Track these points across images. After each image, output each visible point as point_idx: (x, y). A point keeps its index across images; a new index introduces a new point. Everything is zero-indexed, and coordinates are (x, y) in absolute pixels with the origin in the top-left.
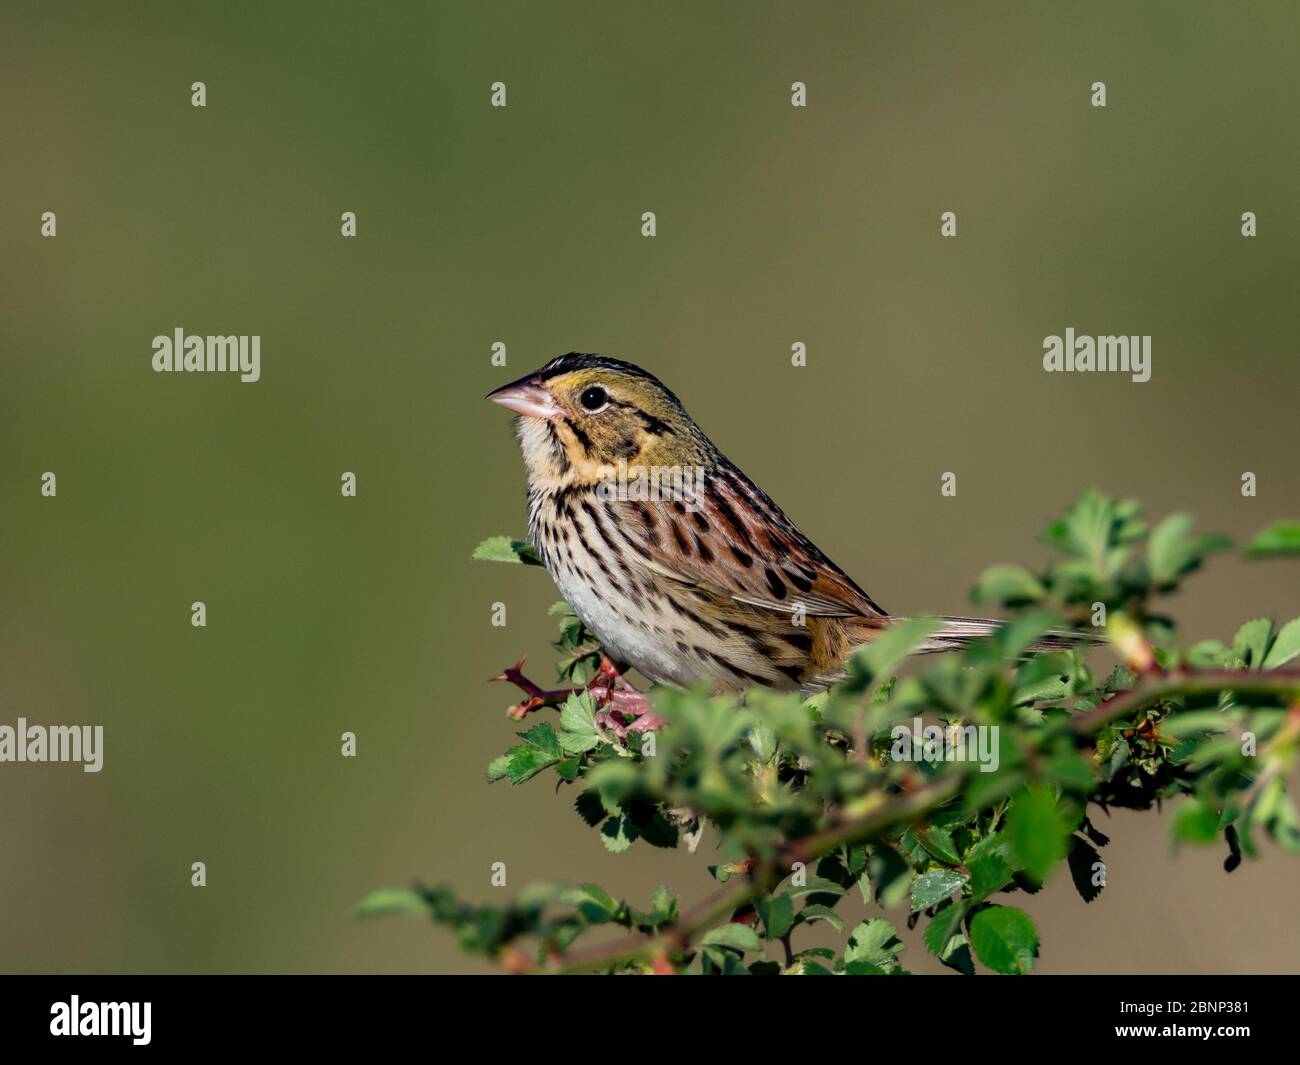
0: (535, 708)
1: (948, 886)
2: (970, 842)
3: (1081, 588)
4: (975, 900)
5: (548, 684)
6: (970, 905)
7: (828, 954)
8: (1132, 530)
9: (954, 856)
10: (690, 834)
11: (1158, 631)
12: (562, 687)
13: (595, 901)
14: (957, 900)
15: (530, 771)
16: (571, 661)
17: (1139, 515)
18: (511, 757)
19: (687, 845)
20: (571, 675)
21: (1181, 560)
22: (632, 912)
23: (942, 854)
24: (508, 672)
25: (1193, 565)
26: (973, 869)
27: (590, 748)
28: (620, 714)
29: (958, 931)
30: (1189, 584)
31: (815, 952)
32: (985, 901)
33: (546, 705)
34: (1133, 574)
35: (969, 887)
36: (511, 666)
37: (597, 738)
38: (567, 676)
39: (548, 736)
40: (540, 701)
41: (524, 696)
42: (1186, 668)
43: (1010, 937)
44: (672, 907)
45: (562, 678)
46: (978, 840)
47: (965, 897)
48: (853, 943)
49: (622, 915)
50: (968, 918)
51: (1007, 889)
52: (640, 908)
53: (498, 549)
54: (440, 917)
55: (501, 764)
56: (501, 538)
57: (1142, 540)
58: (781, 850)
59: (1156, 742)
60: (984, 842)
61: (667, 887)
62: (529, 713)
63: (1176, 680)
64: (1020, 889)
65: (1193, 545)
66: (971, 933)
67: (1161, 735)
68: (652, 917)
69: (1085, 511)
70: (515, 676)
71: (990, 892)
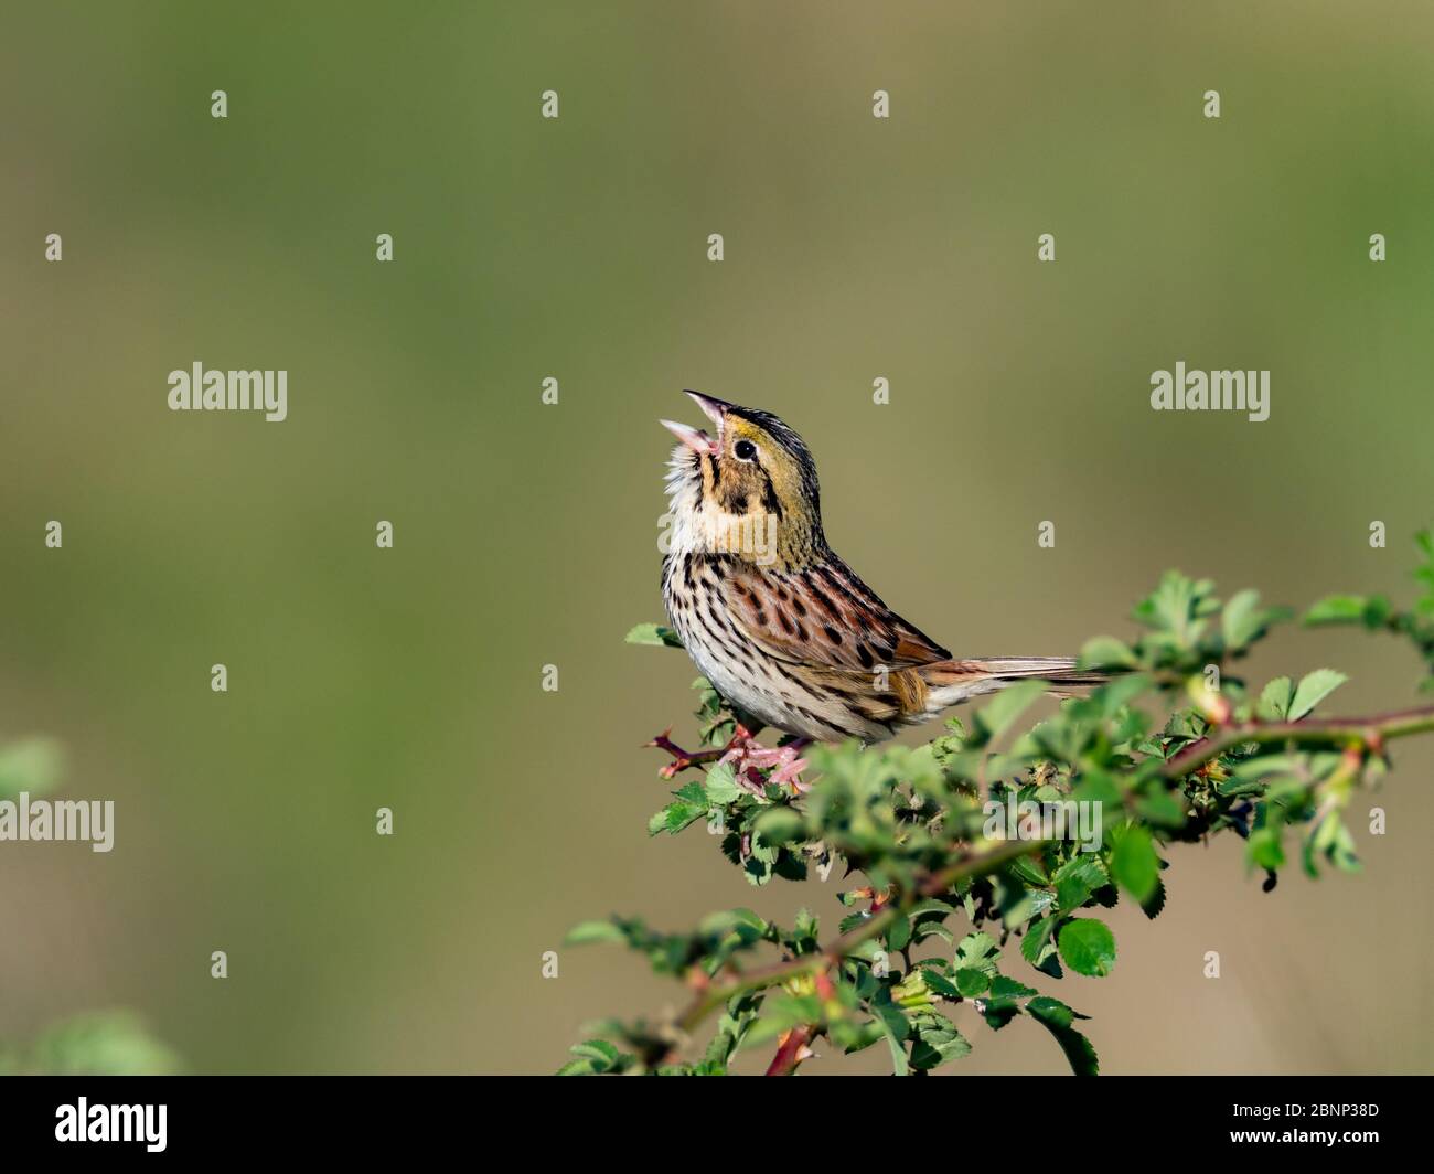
0: (682, 769)
1: (1039, 903)
2: (1056, 866)
3: (1166, 655)
4: (1062, 914)
5: (692, 748)
6: (1058, 919)
7: (942, 963)
8: (1208, 605)
9: (1043, 878)
10: (822, 866)
11: (1232, 690)
12: (705, 749)
13: (748, 923)
14: (1045, 915)
15: (685, 821)
16: (711, 727)
17: (1213, 594)
18: (668, 812)
19: (820, 875)
20: (711, 739)
21: (1251, 630)
22: (779, 931)
23: (1034, 877)
24: (657, 739)
25: (1261, 634)
26: (1060, 889)
27: (733, 800)
28: (755, 768)
29: (1049, 942)
30: (1259, 649)
31: (931, 961)
32: (1070, 915)
33: (692, 765)
34: (1209, 642)
35: (1057, 904)
36: (660, 734)
37: (739, 792)
38: (708, 740)
39: (698, 792)
40: (686, 762)
41: (672, 758)
42: (1256, 720)
43: (1092, 945)
44: (812, 927)
45: (704, 742)
46: (1062, 865)
47: (1052, 913)
48: (961, 953)
49: (771, 934)
50: (1056, 932)
51: (1088, 904)
52: (786, 928)
53: (645, 635)
54: (635, 944)
55: (659, 819)
56: (649, 625)
57: (1215, 615)
58: (921, 881)
59: (1208, 778)
60: (1068, 865)
61: (807, 909)
62: (678, 773)
63: (1248, 730)
64: (1099, 904)
65: (1261, 617)
66: (1060, 943)
67: (1213, 772)
68: (795, 934)
69: (1167, 590)
70: (663, 742)
71: (1073, 907)
